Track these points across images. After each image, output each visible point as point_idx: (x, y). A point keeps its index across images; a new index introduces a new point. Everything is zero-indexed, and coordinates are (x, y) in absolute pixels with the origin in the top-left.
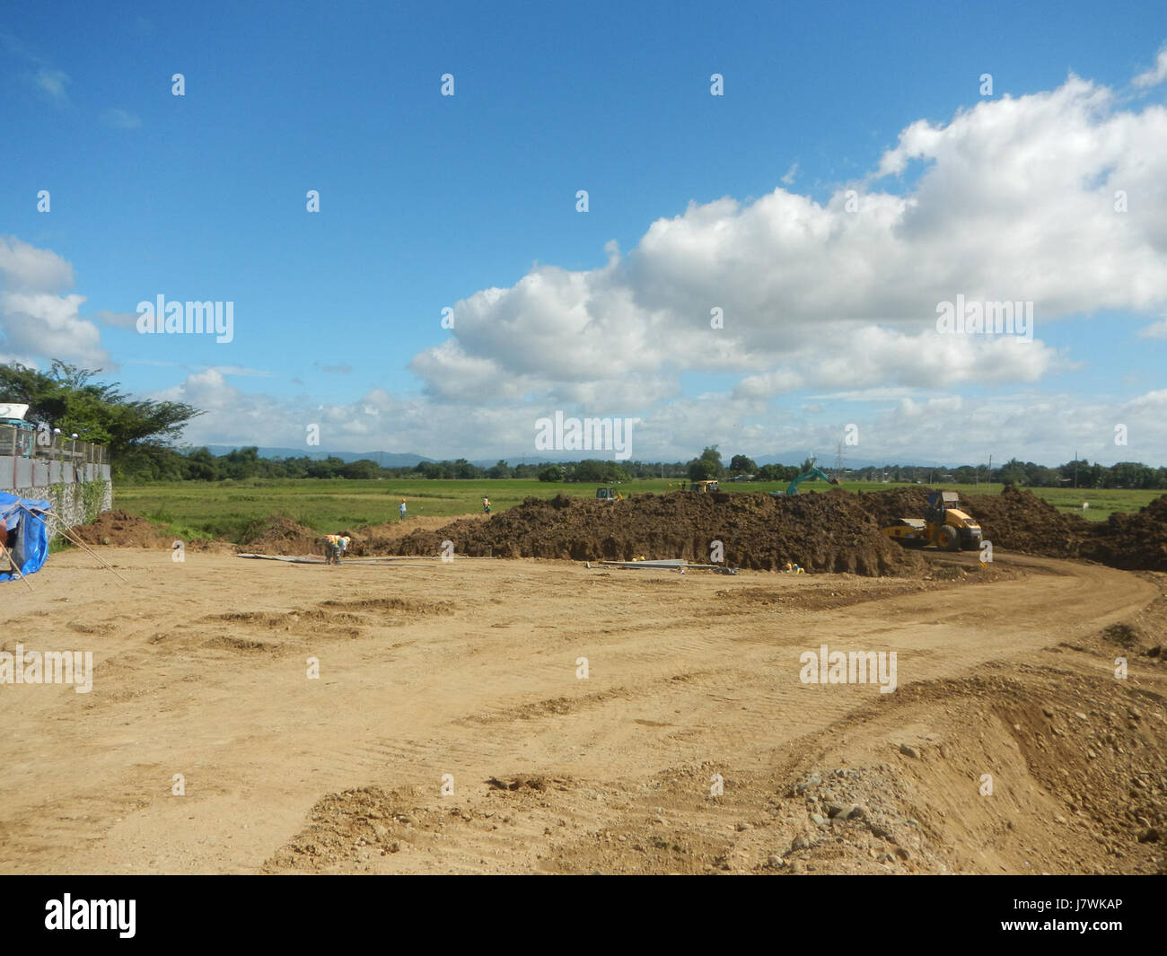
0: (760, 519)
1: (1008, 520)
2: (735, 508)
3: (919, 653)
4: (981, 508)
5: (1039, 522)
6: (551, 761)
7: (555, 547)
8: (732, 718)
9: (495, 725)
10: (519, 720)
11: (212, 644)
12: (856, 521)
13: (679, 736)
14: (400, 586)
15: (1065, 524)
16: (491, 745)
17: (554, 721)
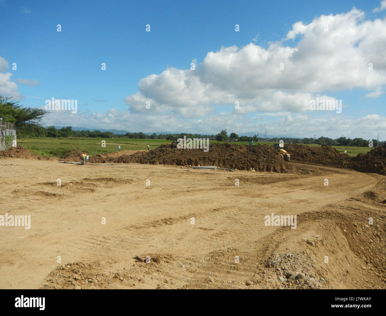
0: (241, 153)
1: (324, 155)
2: (233, 149)
3: (303, 201)
4: (315, 151)
5: (334, 156)
6: (163, 246)
7: (171, 162)
8: (238, 227)
9: (142, 230)
10: (152, 227)
11: (36, 194)
12: (273, 155)
13: (217, 235)
14: (114, 173)
15: (342, 157)
16: (139, 239)
17: (166, 228)
